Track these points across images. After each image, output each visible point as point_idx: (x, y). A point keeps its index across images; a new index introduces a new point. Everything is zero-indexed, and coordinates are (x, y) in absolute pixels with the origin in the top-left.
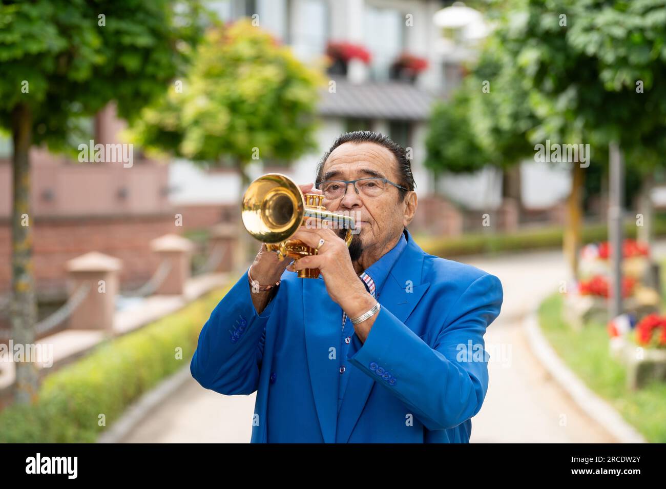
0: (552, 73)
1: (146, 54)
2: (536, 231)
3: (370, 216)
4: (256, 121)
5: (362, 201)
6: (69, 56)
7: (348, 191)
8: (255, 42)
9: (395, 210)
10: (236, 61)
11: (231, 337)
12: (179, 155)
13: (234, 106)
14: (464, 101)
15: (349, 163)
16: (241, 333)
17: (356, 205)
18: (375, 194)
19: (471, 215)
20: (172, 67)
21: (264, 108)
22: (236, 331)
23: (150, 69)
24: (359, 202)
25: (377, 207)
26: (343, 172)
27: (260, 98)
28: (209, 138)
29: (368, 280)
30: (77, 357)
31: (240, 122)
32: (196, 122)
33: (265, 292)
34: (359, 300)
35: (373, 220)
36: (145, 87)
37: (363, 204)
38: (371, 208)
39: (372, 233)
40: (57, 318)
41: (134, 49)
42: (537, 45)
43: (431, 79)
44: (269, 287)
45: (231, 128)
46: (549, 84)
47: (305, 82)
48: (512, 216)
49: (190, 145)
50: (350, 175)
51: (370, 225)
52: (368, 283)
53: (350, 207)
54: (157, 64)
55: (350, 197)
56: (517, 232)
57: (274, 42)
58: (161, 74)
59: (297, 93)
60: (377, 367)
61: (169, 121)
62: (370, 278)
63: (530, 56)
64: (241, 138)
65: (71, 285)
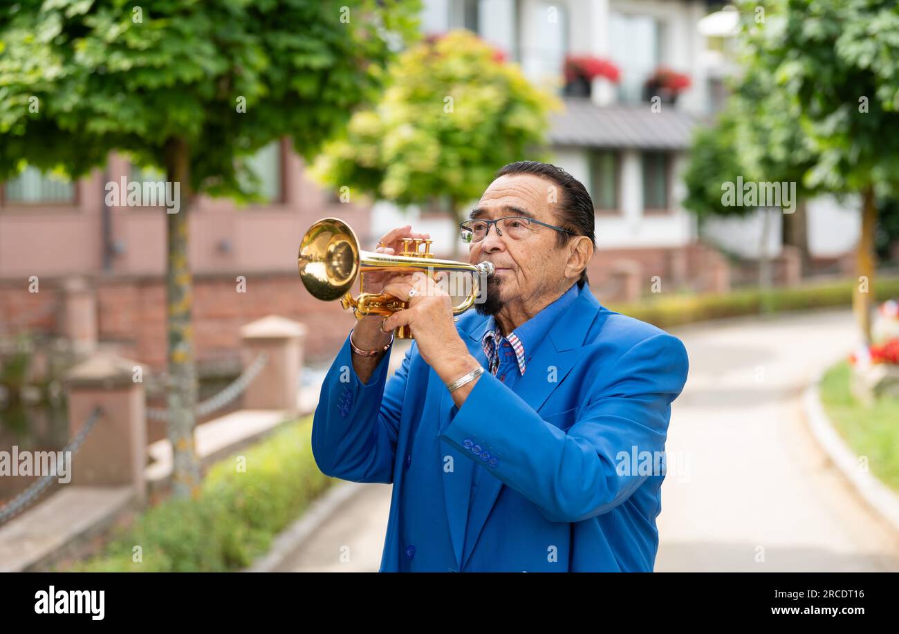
0: (819, 92)
1: (324, 76)
2: (824, 285)
3: (512, 262)
4: (473, 154)
5: (505, 244)
6: (230, 80)
7: (489, 233)
8: (469, 58)
9: (549, 257)
10: (448, 82)
11: (340, 413)
12: (379, 196)
13: (445, 137)
14: (729, 126)
15: (496, 199)
16: (350, 408)
17: (496, 249)
18: (521, 236)
19: (744, 266)
20: (356, 90)
21: (481, 139)
22: (344, 405)
23: (329, 95)
24: (500, 246)
25: (522, 252)
26: (488, 210)
27: (476, 126)
28: (414, 176)
29: (515, 341)
30: (252, 441)
31: (453, 156)
32: (400, 157)
33: (369, 358)
34: (455, 363)
35: (517, 265)
36: (324, 116)
37: (506, 248)
38: (514, 252)
39: (516, 282)
40: (228, 395)
41: (308, 70)
42: (798, 58)
43: (694, 100)
44: (373, 352)
45: (443, 163)
46: (816, 106)
47: (532, 106)
48: (794, 267)
49: (393, 184)
50: (494, 213)
51: (513, 272)
52: (514, 345)
53: (488, 251)
54: (337, 87)
55: (490, 240)
56: (799, 287)
57: (499, 58)
58: (343, 100)
59: (522, 119)
60: (472, 444)
61: (367, 155)
62: (518, 339)
63: (792, 70)
64: (454, 176)
65: (246, 354)
